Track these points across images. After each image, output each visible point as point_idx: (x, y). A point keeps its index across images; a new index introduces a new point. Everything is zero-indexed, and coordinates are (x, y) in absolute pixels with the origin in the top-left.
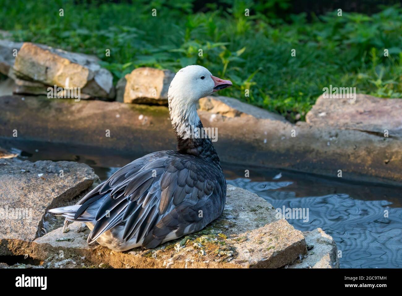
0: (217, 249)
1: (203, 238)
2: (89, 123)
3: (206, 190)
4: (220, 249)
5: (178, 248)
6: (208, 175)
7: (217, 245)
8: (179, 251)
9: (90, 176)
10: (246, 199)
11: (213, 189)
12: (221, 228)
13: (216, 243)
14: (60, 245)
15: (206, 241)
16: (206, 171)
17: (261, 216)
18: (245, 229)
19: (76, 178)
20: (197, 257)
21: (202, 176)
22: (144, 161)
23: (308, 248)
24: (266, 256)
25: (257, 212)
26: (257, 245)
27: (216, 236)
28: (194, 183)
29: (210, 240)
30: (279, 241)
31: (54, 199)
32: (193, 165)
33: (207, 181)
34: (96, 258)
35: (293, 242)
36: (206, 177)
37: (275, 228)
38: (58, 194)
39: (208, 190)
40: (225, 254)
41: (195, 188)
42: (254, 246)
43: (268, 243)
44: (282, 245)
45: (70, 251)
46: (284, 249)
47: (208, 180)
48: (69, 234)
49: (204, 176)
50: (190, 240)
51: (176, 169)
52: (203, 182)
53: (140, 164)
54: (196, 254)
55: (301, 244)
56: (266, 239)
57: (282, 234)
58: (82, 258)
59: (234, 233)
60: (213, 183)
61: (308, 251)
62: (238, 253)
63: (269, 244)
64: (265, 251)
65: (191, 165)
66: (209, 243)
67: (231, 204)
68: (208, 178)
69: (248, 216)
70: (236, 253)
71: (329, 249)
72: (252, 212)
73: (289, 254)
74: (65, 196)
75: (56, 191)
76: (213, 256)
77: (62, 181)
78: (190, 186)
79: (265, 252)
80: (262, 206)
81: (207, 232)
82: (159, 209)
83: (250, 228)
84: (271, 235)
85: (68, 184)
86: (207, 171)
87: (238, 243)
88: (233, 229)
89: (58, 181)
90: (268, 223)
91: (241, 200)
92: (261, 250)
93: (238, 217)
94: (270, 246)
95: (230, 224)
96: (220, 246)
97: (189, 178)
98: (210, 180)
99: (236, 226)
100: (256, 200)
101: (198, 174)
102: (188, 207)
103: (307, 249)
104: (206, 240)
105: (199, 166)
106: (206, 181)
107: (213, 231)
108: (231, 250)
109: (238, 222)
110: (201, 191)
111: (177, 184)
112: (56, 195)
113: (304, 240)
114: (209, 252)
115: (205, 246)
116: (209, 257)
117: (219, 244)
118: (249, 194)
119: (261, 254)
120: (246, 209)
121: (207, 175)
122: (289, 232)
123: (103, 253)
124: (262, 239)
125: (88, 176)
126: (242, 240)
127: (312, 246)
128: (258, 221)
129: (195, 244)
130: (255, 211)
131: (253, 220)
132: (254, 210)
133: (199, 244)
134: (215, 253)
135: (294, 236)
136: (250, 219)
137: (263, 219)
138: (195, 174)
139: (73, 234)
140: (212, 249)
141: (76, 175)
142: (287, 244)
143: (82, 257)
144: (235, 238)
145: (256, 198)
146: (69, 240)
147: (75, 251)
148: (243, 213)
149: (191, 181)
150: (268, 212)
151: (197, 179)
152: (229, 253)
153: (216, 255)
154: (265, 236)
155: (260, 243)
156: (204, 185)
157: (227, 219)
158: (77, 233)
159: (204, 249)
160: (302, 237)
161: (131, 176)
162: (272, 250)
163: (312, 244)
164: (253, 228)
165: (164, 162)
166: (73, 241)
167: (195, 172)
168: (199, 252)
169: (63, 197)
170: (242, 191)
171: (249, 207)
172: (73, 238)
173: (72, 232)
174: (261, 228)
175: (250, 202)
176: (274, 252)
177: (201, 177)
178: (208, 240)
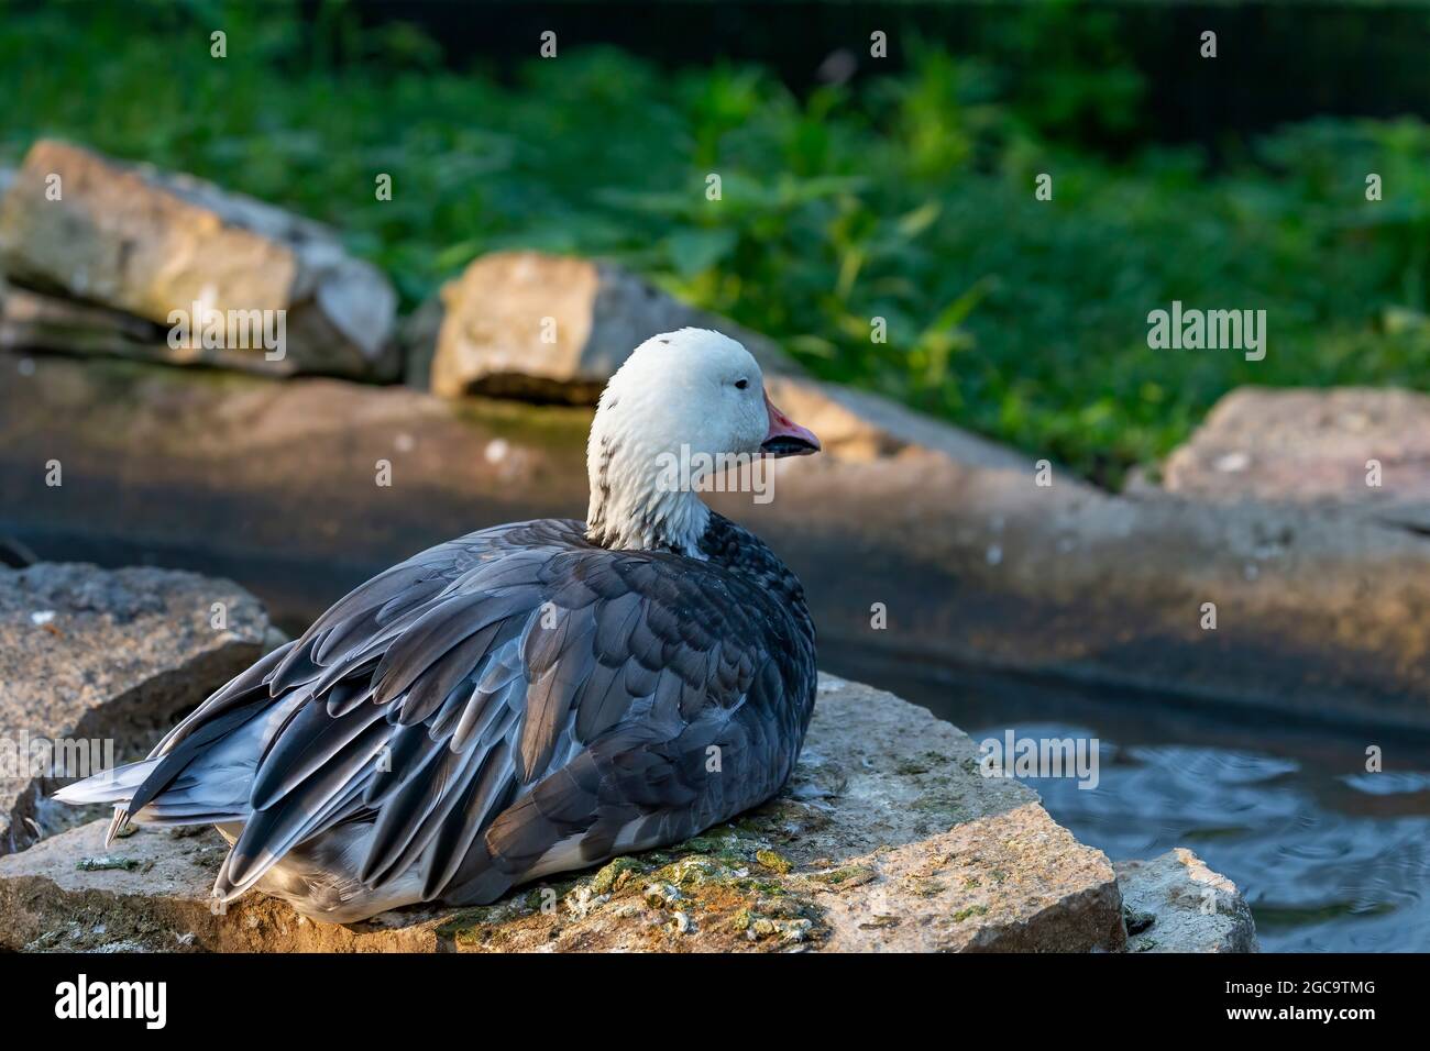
0: (744, 910)
1: (688, 864)
2: (287, 466)
3: (716, 682)
4: (756, 909)
5: (581, 904)
6: (729, 621)
7: (744, 893)
8: (583, 916)
9: (249, 630)
10: (885, 727)
11: (748, 682)
12: (770, 831)
13: (743, 886)
14: (93, 886)
15: (700, 879)
16: (720, 606)
17: (939, 791)
18: (870, 838)
19: (191, 635)
20: (657, 942)
21: (702, 625)
22: (460, 555)
23: (1129, 923)
24: (947, 943)
25: (923, 777)
26: (914, 902)
27: (744, 863)
28: (663, 651)
29: (714, 876)
30: (1006, 888)
31: (90, 710)
32: (663, 580)
33: (722, 646)
34: (240, 941)
35: (1065, 891)
36: (718, 629)
37: (993, 837)
38: (109, 692)
39: (727, 685)
40: (777, 929)
41: (668, 677)
42: (901, 904)
43: (962, 895)
44: (1019, 903)
45: (134, 909)
46: (1025, 920)
47: (726, 643)
48: (138, 843)
49: (712, 627)
50: (634, 870)
51: (593, 595)
52: (705, 650)
53: (440, 567)
54: (652, 926)
55: (1101, 902)
56: (953, 879)
57: (1023, 862)
58: (181, 939)
59: (821, 854)
60: (745, 657)
61: (1131, 934)
62: (831, 928)
63: (965, 899)
64: (944, 924)
65: (657, 579)
66: (713, 885)
67: (817, 743)
68: (725, 633)
69: (885, 792)
70: (823, 930)
71: (1220, 928)
72: (902, 778)
73: (1045, 941)
74: (138, 701)
75: (103, 679)
76: (725, 936)
77: (131, 643)
78: (646, 663)
79: (945, 928)
80: (948, 754)
81: (707, 843)
82: (519, 758)
83: (888, 836)
84: (978, 864)
85: (154, 658)
86: (726, 604)
87: (836, 892)
88: (820, 839)
89: (112, 641)
90: (967, 820)
91: (862, 729)
92: (927, 921)
93: (843, 795)
94: (967, 906)
95: (809, 817)
96: (757, 899)
97: (643, 629)
98: (736, 644)
99: (832, 829)
100: (922, 731)
101: (683, 618)
102: (642, 744)
103: (1124, 926)
104: (699, 873)
105: (690, 583)
106: (718, 645)
107: (734, 840)
108: (803, 914)
109: (841, 813)
110: (697, 688)
111: (592, 656)
112: (101, 696)
113: (1113, 886)
114: (710, 921)
115: (695, 896)
116: (706, 942)
117: (753, 892)
118: (898, 710)
119: (928, 936)
120: (883, 763)
121: (725, 621)
122: (1051, 853)
123: (266, 919)
124: (937, 877)
125: (240, 630)
126: (853, 881)
127: (1146, 915)
128: (926, 810)
129: (655, 889)
130: (915, 771)
131: (908, 805)
132: (912, 770)
133: (670, 887)
134: (732, 924)
135: (1072, 870)
136: (895, 802)
137: (945, 802)
138: (669, 615)
139: (154, 845)
140: (721, 910)
141: (189, 622)
142: (1040, 899)
143: (181, 934)
144: (822, 873)
145: (924, 723)
146: (132, 866)
147: (152, 912)
148: (867, 780)
149: (654, 646)
150: (970, 778)
151: (677, 636)
152: (793, 928)
153: (738, 932)
154: (948, 866)
155: (928, 894)
156: (711, 661)
157: (799, 799)
158: (167, 841)
159: (690, 909)
160: (1106, 873)
161: (402, 617)
162: (977, 921)
163: (1149, 910)
164: (901, 837)
165: (544, 564)
166: (147, 871)
167: (670, 609)
168: (665, 920)
169: (130, 706)
170: (868, 698)
171: (893, 757)
172: (150, 856)
173: (151, 836)
174: (937, 837)
175: (899, 740)
176: (984, 930)
177: (696, 629)
178: (709, 873)
